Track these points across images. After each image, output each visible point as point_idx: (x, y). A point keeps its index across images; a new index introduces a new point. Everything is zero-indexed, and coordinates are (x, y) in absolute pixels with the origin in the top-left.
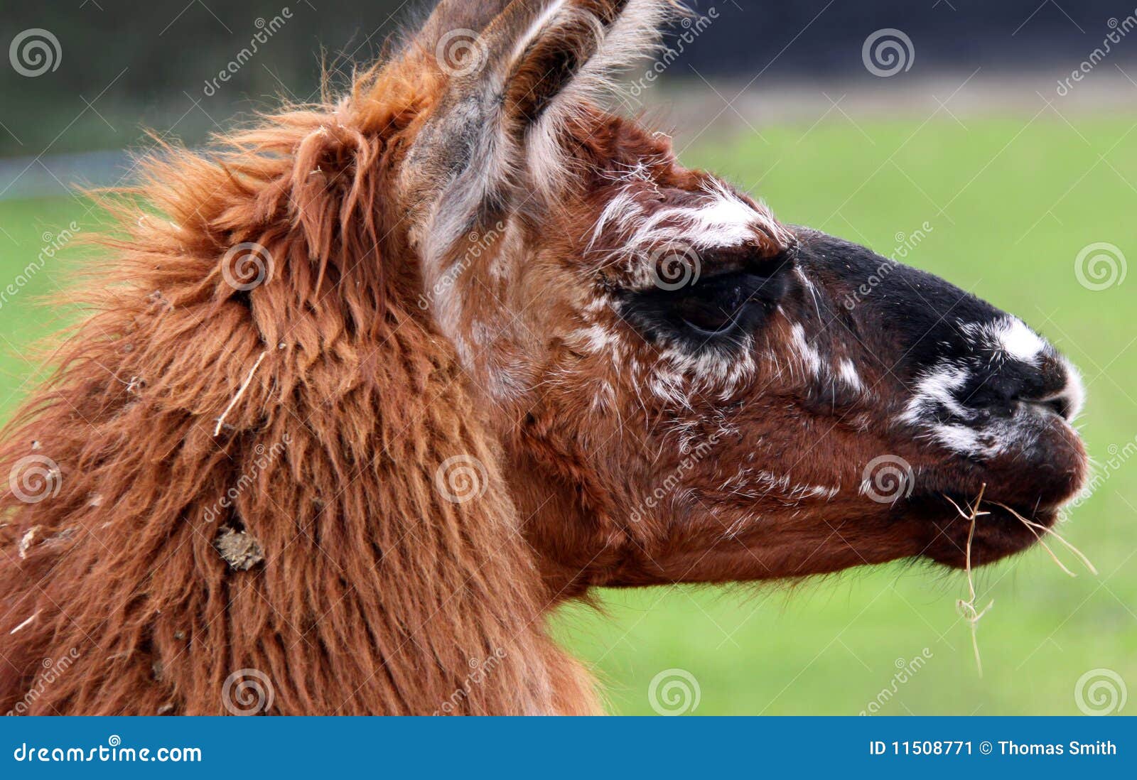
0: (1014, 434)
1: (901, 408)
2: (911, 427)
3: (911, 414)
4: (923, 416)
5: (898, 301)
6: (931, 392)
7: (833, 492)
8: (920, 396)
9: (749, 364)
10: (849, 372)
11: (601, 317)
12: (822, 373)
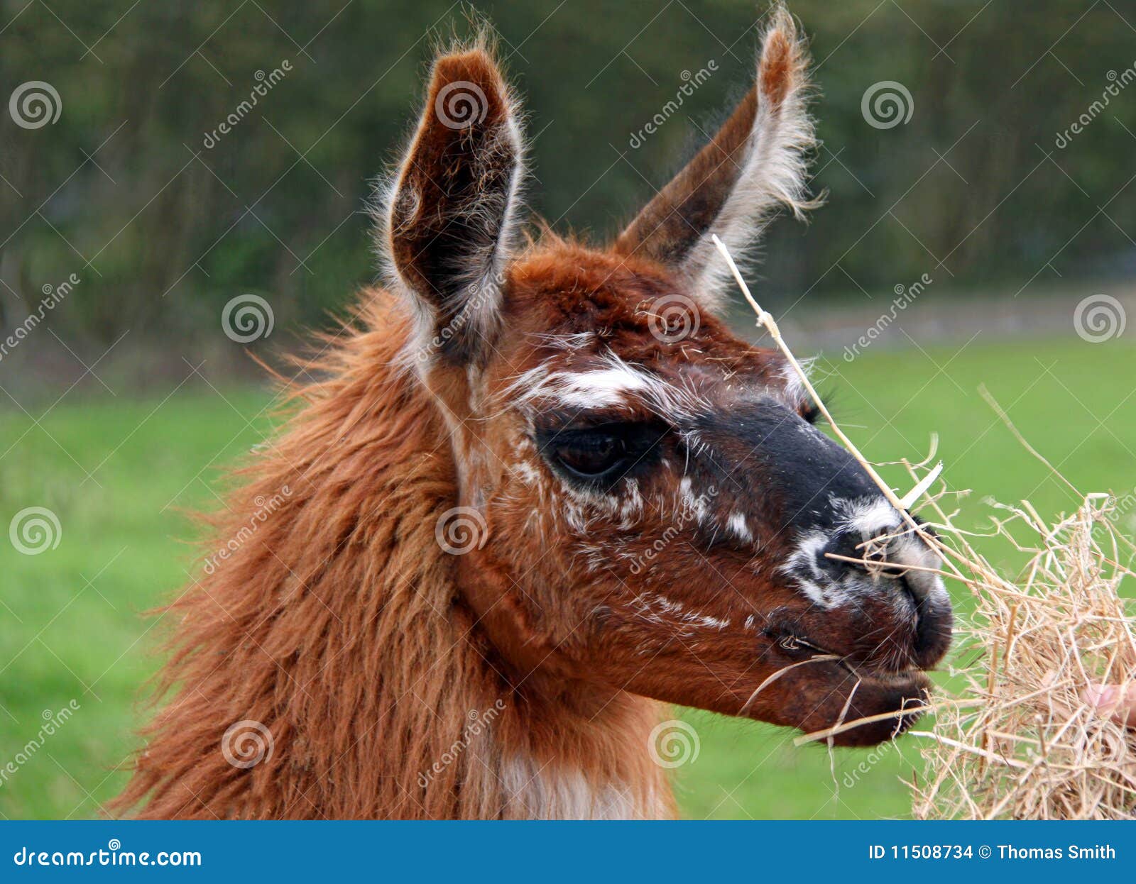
0: (845, 596)
1: (783, 559)
2: (784, 576)
3: (787, 568)
4: (796, 569)
5: (784, 469)
6: (807, 551)
7: (723, 624)
8: (799, 552)
9: (637, 499)
10: (738, 524)
11: (527, 454)
12: (706, 520)
